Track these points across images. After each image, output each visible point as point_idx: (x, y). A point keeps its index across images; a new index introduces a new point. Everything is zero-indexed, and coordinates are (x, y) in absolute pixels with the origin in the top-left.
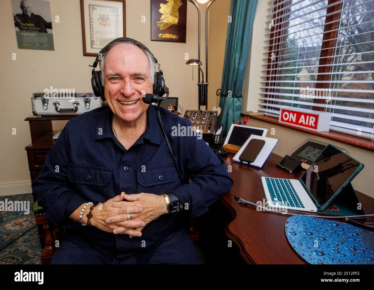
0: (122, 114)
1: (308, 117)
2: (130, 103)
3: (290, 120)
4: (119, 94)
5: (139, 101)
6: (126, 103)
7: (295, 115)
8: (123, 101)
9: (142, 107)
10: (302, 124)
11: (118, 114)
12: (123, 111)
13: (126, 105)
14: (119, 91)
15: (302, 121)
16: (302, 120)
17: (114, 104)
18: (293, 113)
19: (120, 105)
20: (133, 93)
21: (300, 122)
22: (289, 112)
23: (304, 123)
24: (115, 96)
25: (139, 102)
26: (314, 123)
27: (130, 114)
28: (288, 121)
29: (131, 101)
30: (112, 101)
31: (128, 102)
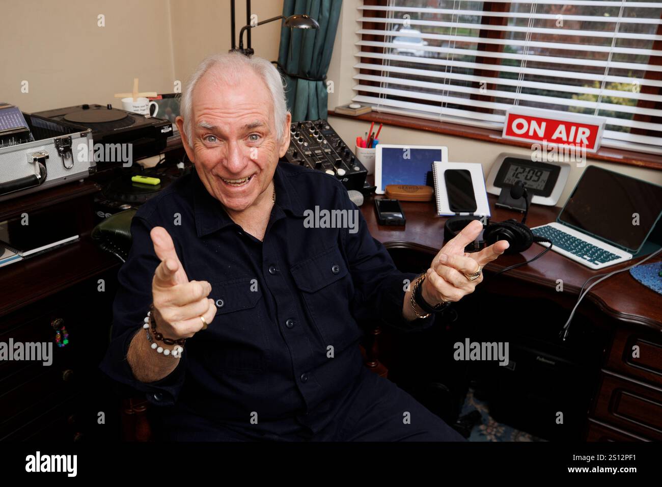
0: (227, 200)
1: (573, 129)
2: (240, 181)
3: (531, 133)
4: (219, 166)
5: (255, 175)
6: (232, 181)
7: (544, 124)
8: (228, 179)
9: (260, 185)
10: (559, 140)
11: (219, 197)
12: (229, 195)
13: (233, 185)
14: (220, 162)
15: (560, 136)
16: (561, 133)
17: (211, 180)
18: (539, 121)
19: (223, 183)
20: (244, 166)
21: (554, 137)
22: (529, 119)
23: (565, 139)
24: (213, 170)
25: (255, 177)
26: (588, 139)
27: (240, 199)
28: (526, 135)
29: (241, 179)
30: (209, 177)
31: (236, 180)
